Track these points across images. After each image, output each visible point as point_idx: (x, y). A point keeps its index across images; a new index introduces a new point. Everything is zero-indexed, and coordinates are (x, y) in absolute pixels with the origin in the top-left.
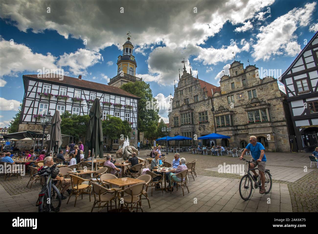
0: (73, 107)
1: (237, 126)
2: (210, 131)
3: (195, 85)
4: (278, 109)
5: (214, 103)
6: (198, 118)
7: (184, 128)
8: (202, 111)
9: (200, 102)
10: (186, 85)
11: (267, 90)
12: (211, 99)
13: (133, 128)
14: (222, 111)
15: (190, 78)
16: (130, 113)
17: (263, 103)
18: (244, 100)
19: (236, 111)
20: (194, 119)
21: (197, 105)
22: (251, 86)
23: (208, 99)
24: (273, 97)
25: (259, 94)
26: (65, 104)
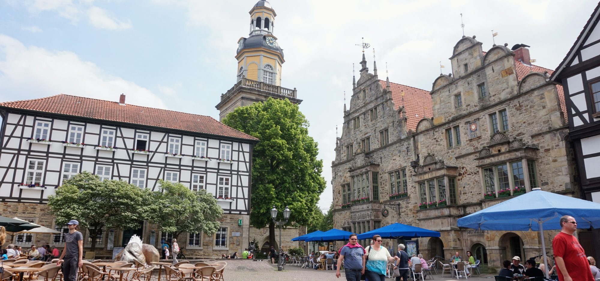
0: (97, 166)
1: (465, 206)
2: (410, 220)
3: (382, 104)
4: (555, 161)
5: (419, 147)
6: (388, 187)
7: (357, 212)
8: (395, 168)
9: (392, 144)
10: (366, 105)
11: (532, 110)
12: (414, 137)
13: (236, 210)
14: (432, 167)
15: (373, 86)
16: (231, 176)
17: (516, 145)
18: (479, 138)
19: (463, 168)
20: (380, 189)
21: (386, 152)
22: (497, 101)
23: (408, 139)
24: (545, 128)
25: (514, 120)
26: (81, 159)
